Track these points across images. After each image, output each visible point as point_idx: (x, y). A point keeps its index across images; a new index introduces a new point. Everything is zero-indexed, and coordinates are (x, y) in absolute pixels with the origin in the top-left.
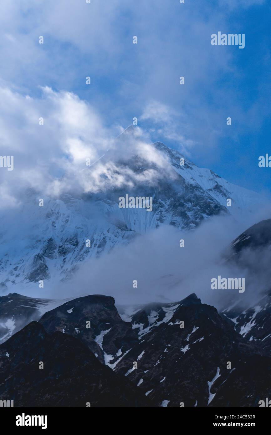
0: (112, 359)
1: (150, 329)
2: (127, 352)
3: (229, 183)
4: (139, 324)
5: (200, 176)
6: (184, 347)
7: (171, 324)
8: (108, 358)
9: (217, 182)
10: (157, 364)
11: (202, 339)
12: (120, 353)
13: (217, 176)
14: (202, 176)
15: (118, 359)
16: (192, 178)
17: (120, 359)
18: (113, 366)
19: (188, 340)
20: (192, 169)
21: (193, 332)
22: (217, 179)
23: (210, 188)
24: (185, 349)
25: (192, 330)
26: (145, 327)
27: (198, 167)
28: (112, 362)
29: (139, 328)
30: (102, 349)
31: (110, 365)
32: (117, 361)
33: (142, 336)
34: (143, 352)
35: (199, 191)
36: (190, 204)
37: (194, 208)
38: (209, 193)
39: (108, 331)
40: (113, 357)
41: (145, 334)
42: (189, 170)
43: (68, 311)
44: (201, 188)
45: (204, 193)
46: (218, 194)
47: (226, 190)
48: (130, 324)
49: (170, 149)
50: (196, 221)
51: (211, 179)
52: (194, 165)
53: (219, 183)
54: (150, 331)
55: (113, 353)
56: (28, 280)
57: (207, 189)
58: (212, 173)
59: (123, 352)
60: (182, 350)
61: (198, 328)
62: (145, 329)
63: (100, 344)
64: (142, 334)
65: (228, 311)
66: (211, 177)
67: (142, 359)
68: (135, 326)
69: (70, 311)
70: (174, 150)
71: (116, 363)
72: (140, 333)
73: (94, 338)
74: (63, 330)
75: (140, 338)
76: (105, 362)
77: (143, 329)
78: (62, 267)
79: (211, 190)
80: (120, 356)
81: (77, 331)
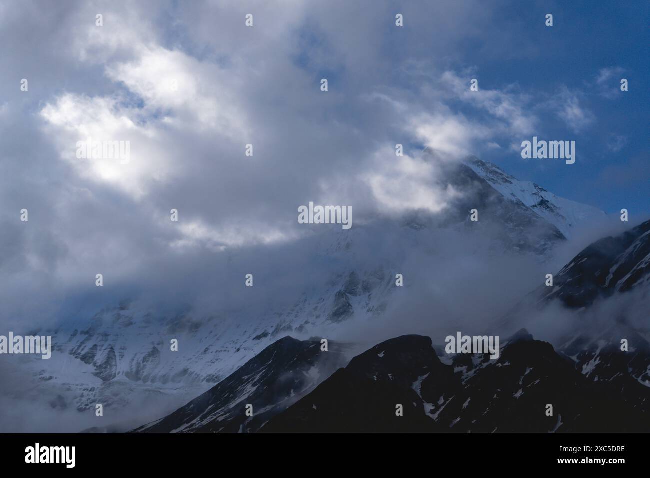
0: (433, 408)
1: (475, 372)
2: (451, 399)
3: (556, 197)
4: (462, 367)
5: (521, 190)
6: (517, 392)
7: (500, 365)
8: (429, 407)
9: (542, 197)
10: (486, 413)
11: (538, 381)
12: (442, 401)
13: (542, 190)
14: (524, 191)
15: (441, 408)
16: (512, 194)
17: (443, 408)
18: (435, 417)
19: (521, 383)
20: (511, 183)
21: (527, 373)
22: (543, 194)
23: (534, 204)
24: (518, 395)
25: (526, 372)
26: (468, 370)
27: (518, 181)
28: (433, 412)
29: (462, 372)
30: (421, 397)
31: (431, 416)
32: (439, 411)
33: (466, 380)
34: (469, 400)
35: (522, 208)
36: (512, 224)
37: (517, 228)
38: (534, 210)
39: (426, 376)
40: (433, 406)
41: (469, 378)
42: (508, 184)
43: (379, 355)
44: (524, 205)
45: (527, 210)
46: (545, 210)
47: (553, 205)
48: (451, 368)
49: (484, 161)
50: (521, 243)
51: (536, 194)
52: (514, 178)
53: (544, 198)
54: (475, 375)
55: (434, 402)
56: (330, 322)
57: (531, 205)
58: (536, 186)
59: (446, 400)
60: (514, 395)
61: (532, 369)
62: (469, 373)
63: (419, 392)
64: (466, 379)
65: (566, 347)
66: (535, 191)
67: (467, 407)
68: (457, 370)
69: (381, 355)
70: (489, 163)
71: (438, 413)
72: (463, 377)
73: (412, 385)
74: (375, 377)
75: (463, 383)
76: (426, 412)
77: (467, 372)
78: (367, 305)
79: (535, 206)
80: (443, 405)
81: (391, 377)
